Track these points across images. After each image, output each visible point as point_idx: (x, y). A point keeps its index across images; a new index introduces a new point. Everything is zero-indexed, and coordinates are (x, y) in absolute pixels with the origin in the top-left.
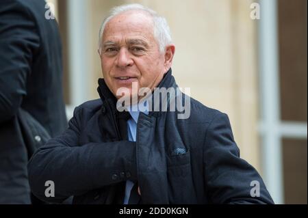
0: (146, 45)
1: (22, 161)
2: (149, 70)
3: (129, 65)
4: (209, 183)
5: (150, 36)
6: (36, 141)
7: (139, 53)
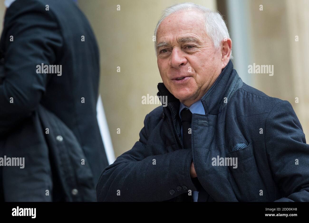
0: (198, 42)
1: (41, 156)
2: (203, 66)
3: (182, 64)
4: (277, 173)
5: (203, 32)
6: (58, 141)
7: (192, 50)
